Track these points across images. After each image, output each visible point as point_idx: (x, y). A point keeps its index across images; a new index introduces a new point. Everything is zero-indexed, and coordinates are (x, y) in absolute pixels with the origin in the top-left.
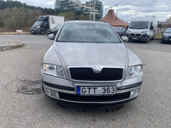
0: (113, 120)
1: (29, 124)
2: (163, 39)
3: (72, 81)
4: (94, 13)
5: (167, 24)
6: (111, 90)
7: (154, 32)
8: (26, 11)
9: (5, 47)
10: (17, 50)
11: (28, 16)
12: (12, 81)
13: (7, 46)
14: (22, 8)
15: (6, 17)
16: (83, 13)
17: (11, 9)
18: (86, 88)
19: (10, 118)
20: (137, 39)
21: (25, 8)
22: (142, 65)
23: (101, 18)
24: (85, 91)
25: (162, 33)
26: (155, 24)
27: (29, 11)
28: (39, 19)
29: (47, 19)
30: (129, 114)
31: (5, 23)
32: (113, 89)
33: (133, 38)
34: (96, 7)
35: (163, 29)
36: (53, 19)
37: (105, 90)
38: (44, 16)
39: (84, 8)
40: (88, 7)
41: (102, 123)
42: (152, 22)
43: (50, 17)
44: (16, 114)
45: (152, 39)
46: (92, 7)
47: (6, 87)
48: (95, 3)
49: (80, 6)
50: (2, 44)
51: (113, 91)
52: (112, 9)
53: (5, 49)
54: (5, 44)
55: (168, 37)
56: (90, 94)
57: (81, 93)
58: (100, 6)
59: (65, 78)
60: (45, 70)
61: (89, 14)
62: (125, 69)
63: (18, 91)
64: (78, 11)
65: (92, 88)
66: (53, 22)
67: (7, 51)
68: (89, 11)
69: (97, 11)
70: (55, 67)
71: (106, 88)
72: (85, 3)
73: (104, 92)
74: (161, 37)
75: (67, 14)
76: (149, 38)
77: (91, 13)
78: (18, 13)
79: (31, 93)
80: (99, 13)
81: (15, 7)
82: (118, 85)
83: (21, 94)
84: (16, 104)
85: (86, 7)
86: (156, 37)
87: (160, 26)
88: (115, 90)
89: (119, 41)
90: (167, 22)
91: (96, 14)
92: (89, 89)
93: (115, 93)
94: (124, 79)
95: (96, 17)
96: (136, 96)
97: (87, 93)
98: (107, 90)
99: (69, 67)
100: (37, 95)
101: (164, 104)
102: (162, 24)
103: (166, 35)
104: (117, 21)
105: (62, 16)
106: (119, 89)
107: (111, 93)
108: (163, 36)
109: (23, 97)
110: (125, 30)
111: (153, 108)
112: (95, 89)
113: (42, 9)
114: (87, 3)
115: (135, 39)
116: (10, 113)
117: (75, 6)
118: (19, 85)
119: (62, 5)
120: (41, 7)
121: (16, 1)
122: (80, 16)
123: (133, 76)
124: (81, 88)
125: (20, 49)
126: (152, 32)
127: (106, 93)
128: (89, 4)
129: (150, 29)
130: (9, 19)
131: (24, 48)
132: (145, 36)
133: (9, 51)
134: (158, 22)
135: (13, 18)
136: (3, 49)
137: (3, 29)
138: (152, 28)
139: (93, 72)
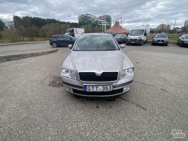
0: (111, 107)
1: (54, 110)
2: (153, 42)
3: (81, 82)
4: (105, 25)
5: (157, 30)
6: (109, 88)
7: (147, 37)
8: (60, 26)
9: (45, 52)
10: (52, 54)
11: (60, 29)
12: (47, 77)
13: (46, 52)
14: (57, 23)
15: (47, 30)
16: (98, 25)
17: (50, 24)
18: (91, 87)
19: (42, 105)
20: (134, 43)
21: (59, 23)
22: (133, 68)
23: (110, 28)
24: (90, 89)
25: (153, 38)
26: (148, 31)
27: (62, 25)
28: (68, 31)
29: (73, 31)
30: (123, 103)
31: (47, 35)
32: (110, 87)
33: (132, 42)
34: (106, 20)
35: (154, 34)
36: (77, 30)
37: (104, 88)
38: (70, 29)
39: (98, 21)
40: (101, 20)
41: (103, 109)
42: (146, 30)
43: (75, 29)
44: (46, 102)
45: (146, 42)
46: (103, 20)
47: (42, 82)
48: (106, 17)
49: (96, 20)
50: (43, 50)
51: (110, 89)
52: (118, 21)
53: (45, 53)
54: (44, 50)
55: (157, 41)
56: (94, 90)
57: (87, 90)
58: (109, 19)
59: (76, 79)
60: (63, 73)
61: (102, 25)
62: (119, 72)
63: (50, 85)
64: (94, 24)
65: (95, 86)
66: (77, 33)
67: (46, 55)
68: (102, 23)
69: (107, 22)
70: (69, 71)
71: (105, 86)
72: (99, 17)
73: (104, 89)
74: (152, 41)
75: (87, 26)
76: (143, 42)
77: (103, 24)
78: (54, 27)
79: (58, 86)
80: (108, 24)
81: (52, 23)
82: (114, 84)
83: (52, 87)
84: (47, 94)
85: (99, 20)
86: (148, 40)
87: (152, 31)
88: (111, 88)
89: (118, 48)
90: (157, 29)
91: (106, 25)
92: (93, 87)
93: (111, 90)
94: (119, 80)
95: (106, 28)
96: (128, 90)
97: (91, 90)
98: (106, 88)
99: (78, 72)
100: (61, 87)
101: (149, 94)
102: (154, 30)
103: (156, 39)
104: (121, 30)
105: (83, 28)
106: (114, 87)
107: (108, 90)
108: (153, 40)
109: (52, 89)
110: (126, 36)
111: (141, 97)
112: (97, 87)
113: (70, 23)
114: (100, 17)
115: (133, 43)
116: (42, 101)
117: (92, 20)
118: (51, 80)
119: (83, 20)
120: (70, 22)
121: (53, 19)
122: (95, 27)
123: (126, 77)
124: (87, 87)
125: (54, 53)
126: (146, 37)
127: (105, 90)
128: (102, 18)
129: (144, 35)
130: (49, 32)
131: (57, 52)
132: (140, 40)
133: (47, 55)
134: (151, 29)
135: (51, 31)
136: (44, 53)
137: (46, 38)
138: (145, 34)
139: (96, 75)
